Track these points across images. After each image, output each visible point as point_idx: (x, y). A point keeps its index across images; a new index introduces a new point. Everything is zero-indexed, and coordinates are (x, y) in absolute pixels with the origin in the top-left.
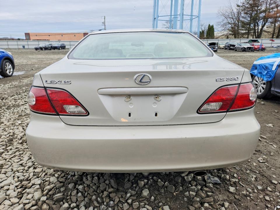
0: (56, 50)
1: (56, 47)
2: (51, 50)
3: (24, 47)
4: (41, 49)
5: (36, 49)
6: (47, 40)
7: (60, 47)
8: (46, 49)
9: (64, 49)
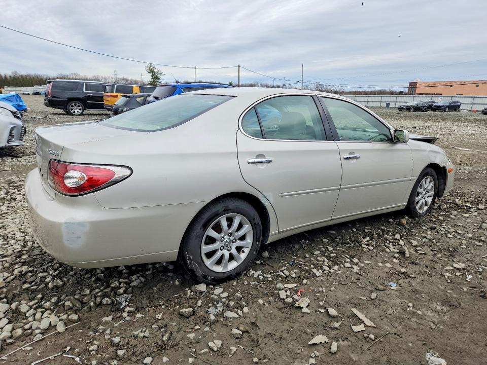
0: (438, 113)
1: (439, 106)
2: (426, 111)
3: (388, 105)
4: (408, 109)
5: (401, 109)
6: (437, 94)
7: (448, 107)
8: (417, 109)
9: (455, 110)
